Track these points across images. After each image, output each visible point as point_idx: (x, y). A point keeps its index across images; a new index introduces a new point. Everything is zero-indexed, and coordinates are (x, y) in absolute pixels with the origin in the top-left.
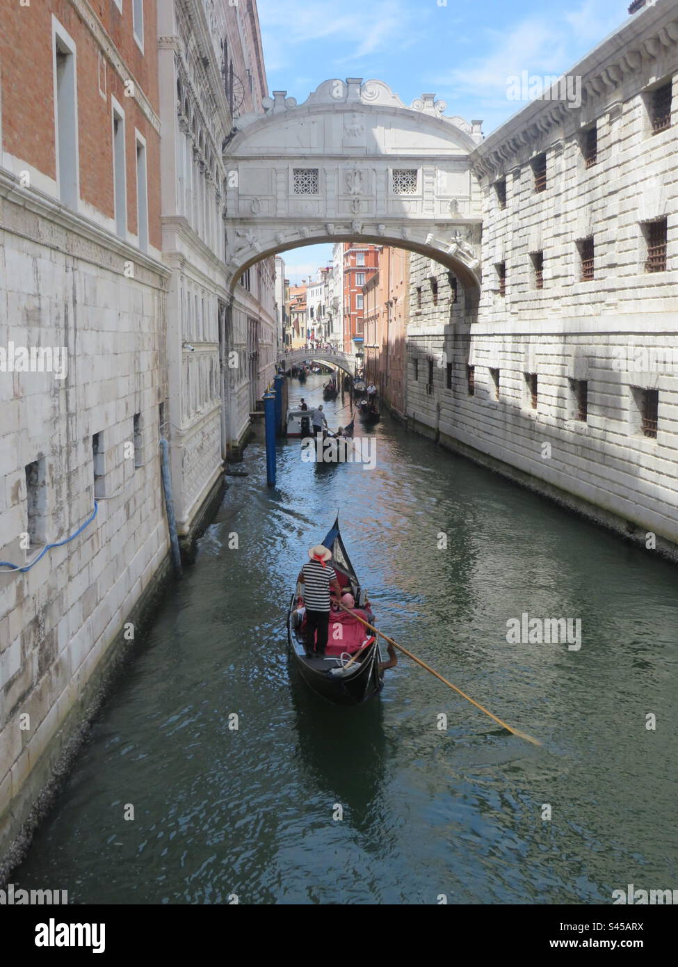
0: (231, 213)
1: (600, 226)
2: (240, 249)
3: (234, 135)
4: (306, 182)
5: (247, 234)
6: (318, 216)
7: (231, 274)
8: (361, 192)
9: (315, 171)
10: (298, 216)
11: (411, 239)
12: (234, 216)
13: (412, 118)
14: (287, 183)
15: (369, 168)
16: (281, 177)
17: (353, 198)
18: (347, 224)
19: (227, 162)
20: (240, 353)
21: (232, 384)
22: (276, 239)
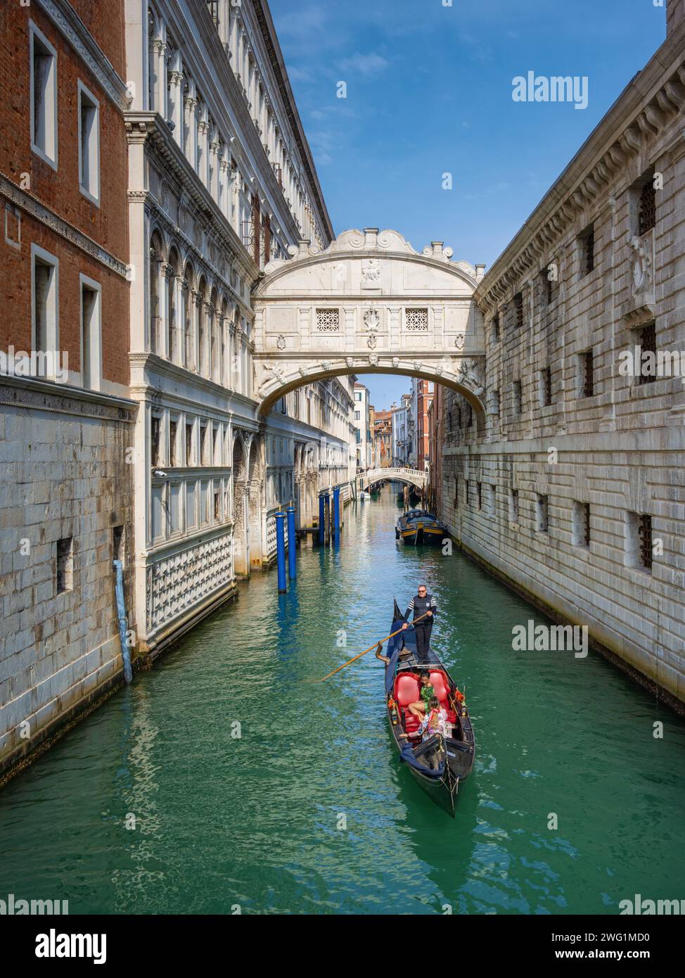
0: (259, 349)
1: (554, 357)
2: (267, 381)
3: (262, 279)
4: (328, 320)
6: (338, 351)
7: (259, 404)
8: (377, 328)
9: (336, 311)
10: (320, 351)
11: (424, 369)
12: (262, 351)
13: (423, 263)
14: (310, 321)
15: (385, 307)
16: (305, 316)
17: (370, 334)
18: (365, 357)
19: (255, 303)
20: (280, 475)
21: (264, 504)
22: (300, 372)
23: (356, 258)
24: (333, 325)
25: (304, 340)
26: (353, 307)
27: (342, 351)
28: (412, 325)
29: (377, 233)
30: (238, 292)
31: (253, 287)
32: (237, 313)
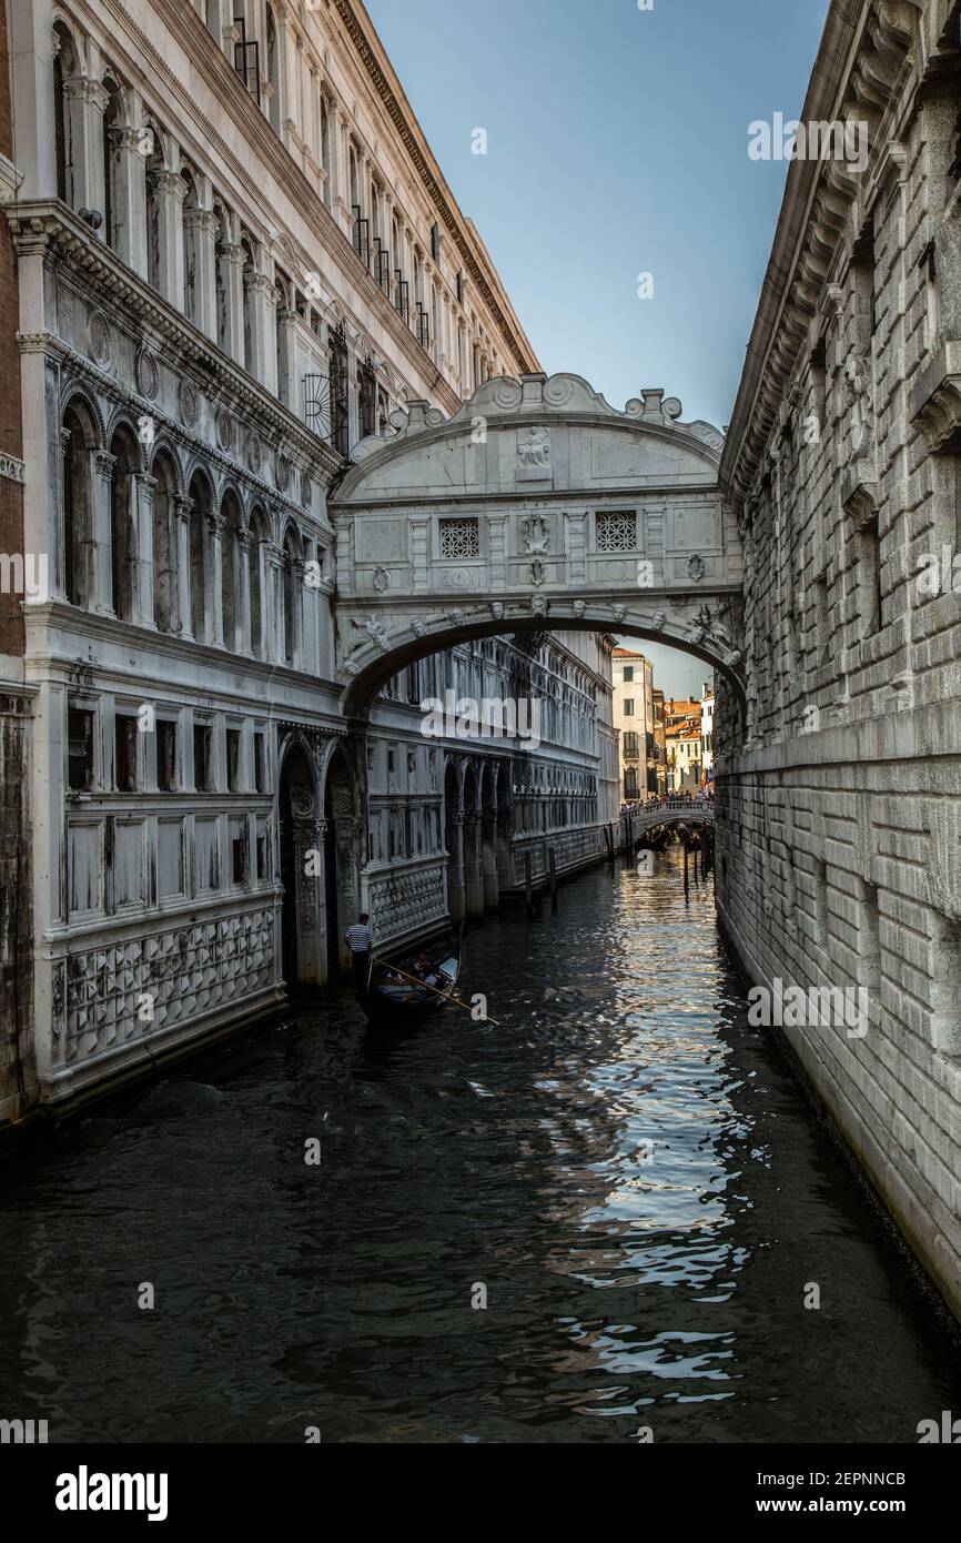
0: (345, 592)
2: (357, 647)
3: (347, 471)
4: (460, 539)
5: (368, 623)
6: (477, 591)
7: (344, 687)
8: (545, 550)
9: (474, 521)
10: (446, 592)
11: (630, 621)
12: (348, 596)
13: (626, 430)
14: (429, 541)
15: (559, 512)
16: (421, 532)
17: (533, 560)
18: (524, 601)
19: (336, 512)
20: (408, 810)
21: (363, 860)
22: (412, 629)
23: (506, 427)
24: (469, 548)
25: (420, 575)
26: (502, 514)
27: (485, 591)
28: (608, 541)
29: (543, 382)
30: (293, 495)
31: (332, 487)
32: (292, 531)
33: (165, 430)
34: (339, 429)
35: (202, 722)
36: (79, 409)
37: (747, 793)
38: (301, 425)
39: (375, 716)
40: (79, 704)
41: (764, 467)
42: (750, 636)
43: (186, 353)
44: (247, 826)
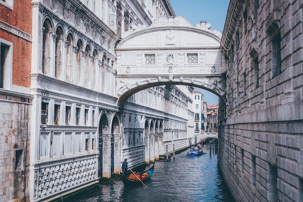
2: (121, 88)
3: (120, 40)
4: (150, 60)
5: (125, 82)
6: (154, 74)
7: (118, 99)
8: (173, 63)
9: (154, 55)
10: (146, 74)
11: (195, 83)
12: (119, 74)
13: (196, 32)
14: (142, 60)
16: (140, 58)
17: (169, 66)
18: (167, 77)
19: (117, 52)
20: (134, 133)
21: (122, 145)
22: (136, 84)
23: (163, 30)
24: (153, 62)
25: (139, 69)
26: (162, 53)
27: (156, 74)
28: (190, 61)
29: (174, 18)
30: (105, 47)
31: (116, 45)
32: (105, 56)
33: (70, 28)
34: (119, 29)
35: (78, 107)
36: (48, 22)
37: (226, 131)
38: (108, 28)
39: (126, 107)
40: (45, 101)
41: (232, 42)
42: (228, 88)
43: (77, 8)
44: (90, 135)
